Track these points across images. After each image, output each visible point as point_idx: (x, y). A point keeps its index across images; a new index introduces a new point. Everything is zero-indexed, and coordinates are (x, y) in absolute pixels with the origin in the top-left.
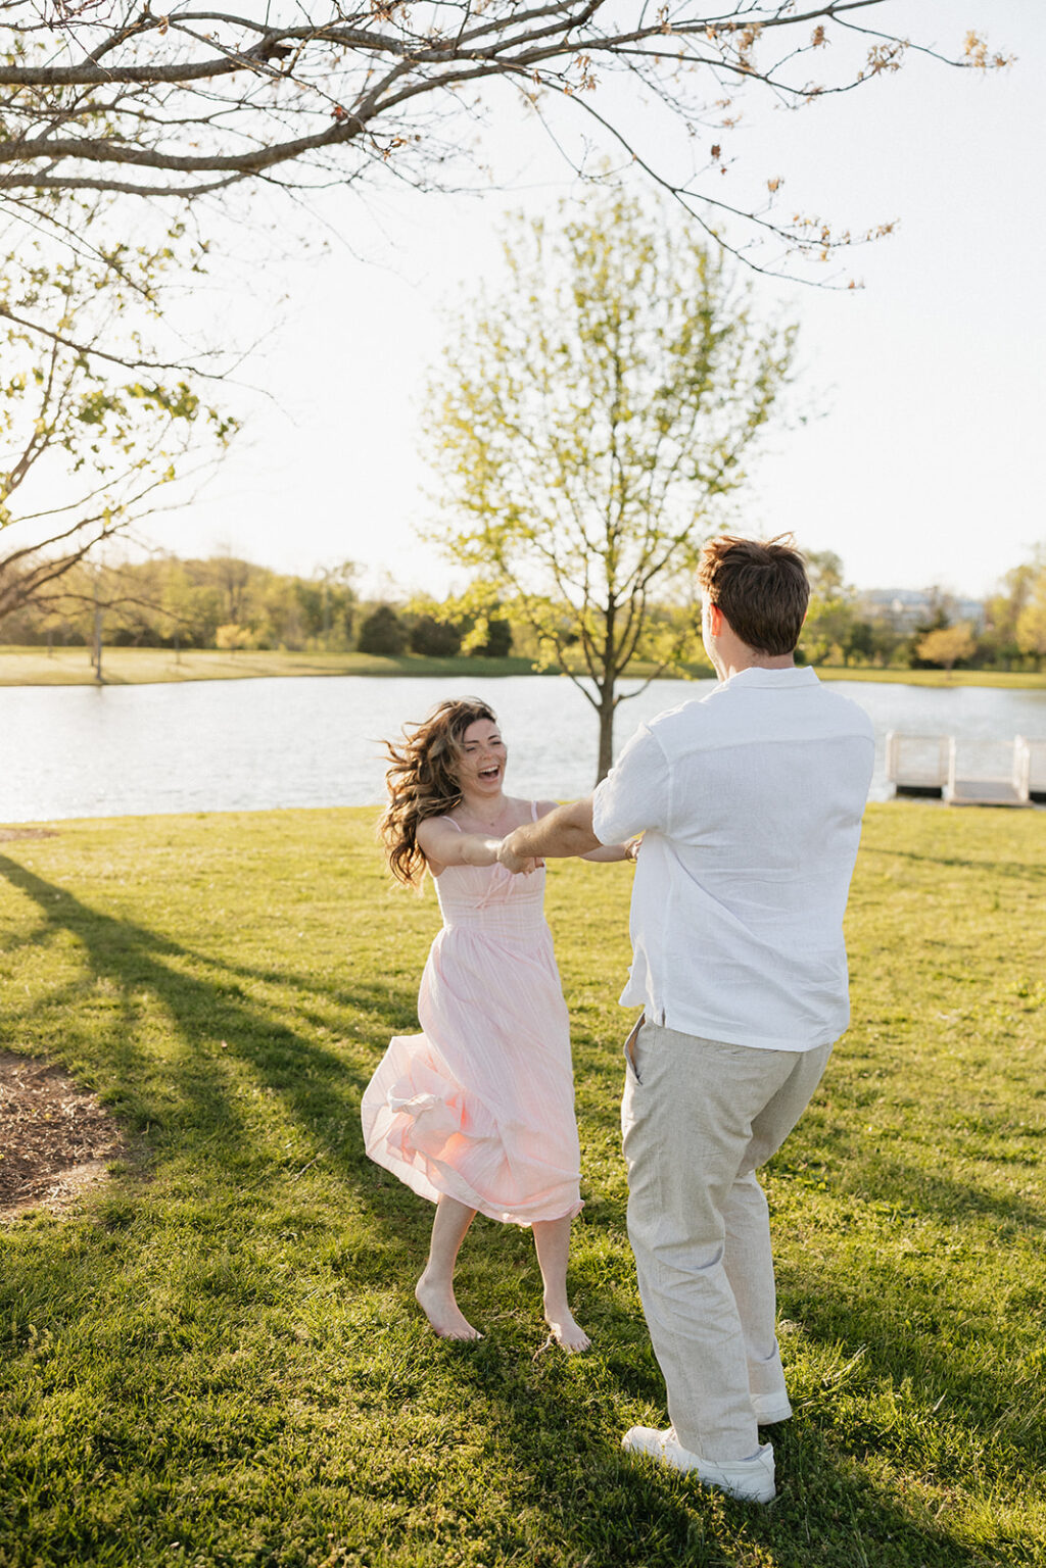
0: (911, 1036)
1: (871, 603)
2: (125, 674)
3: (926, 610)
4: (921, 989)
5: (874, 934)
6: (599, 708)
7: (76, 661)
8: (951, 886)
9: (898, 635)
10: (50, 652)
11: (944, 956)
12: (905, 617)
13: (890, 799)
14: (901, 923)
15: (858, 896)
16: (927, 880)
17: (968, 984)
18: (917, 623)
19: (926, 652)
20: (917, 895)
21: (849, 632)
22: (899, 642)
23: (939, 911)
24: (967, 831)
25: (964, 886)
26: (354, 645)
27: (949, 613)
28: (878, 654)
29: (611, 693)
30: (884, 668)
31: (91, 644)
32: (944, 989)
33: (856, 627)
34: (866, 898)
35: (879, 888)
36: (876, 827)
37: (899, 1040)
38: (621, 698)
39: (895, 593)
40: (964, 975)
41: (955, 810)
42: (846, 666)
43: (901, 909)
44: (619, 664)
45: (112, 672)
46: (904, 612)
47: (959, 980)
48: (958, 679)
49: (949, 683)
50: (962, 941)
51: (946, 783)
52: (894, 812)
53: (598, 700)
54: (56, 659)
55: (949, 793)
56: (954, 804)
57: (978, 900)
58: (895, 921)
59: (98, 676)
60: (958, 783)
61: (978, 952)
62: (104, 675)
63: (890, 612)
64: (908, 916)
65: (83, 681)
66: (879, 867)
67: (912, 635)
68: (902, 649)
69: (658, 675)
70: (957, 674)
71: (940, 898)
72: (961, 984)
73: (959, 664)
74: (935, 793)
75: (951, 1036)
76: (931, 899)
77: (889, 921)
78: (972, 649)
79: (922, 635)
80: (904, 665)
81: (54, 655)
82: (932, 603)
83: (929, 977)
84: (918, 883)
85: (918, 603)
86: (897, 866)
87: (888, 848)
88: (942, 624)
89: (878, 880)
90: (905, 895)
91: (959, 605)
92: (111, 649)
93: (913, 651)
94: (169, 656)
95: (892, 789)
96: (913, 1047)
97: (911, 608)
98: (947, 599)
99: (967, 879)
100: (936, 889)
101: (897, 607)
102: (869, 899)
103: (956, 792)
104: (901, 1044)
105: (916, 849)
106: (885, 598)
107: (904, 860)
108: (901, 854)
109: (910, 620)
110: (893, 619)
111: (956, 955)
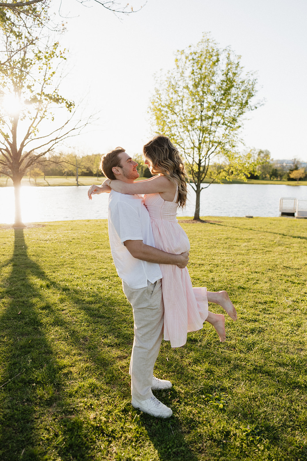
0: (274, 310)
1: (277, 163)
2: (84, 183)
3: (292, 165)
4: (280, 287)
5: (267, 263)
6: (196, 191)
7: (72, 180)
8: (294, 245)
9: (285, 172)
10: (66, 177)
11: (290, 273)
12: (287, 167)
13: (279, 216)
14: (277, 259)
15: (265, 248)
16: (287, 243)
17: (297, 284)
18: (289, 169)
19: (292, 176)
20: (283, 248)
21: (271, 171)
22: (285, 173)
23: (290, 254)
24: (301, 226)
25: (298, 245)
26: (143, 175)
27: (298, 166)
28: (279, 177)
29: (200, 187)
30: (280, 181)
31: (76, 176)
32: (288, 287)
33: (273, 170)
34: (267, 249)
35: (272, 246)
36: (274, 225)
37: (269, 312)
38: (202, 188)
39: (284, 161)
40: (296, 281)
41: (298, 219)
42: (270, 180)
43: (278, 253)
44: (202, 179)
45: (81, 182)
46: (286, 166)
47: (294, 283)
48: (301, 183)
49: (298, 184)
50: (296, 266)
51: (296, 212)
52: (280, 220)
53: (196, 189)
54: (68, 179)
55: (296, 215)
56: (297, 218)
57: (302, 250)
58: (275, 258)
59: (77, 183)
60: (298, 212)
61: (301, 271)
62: (79, 183)
63: (283, 166)
64: (279, 256)
65: (73, 185)
66: (273, 238)
67: (288, 172)
68: (286, 176)
69: (212, 182)
70: (299, 182)
71: (290, 249)
72: (294, 285)
73: (301, 179)
74: (292, 215)
75: (288, 310)
76: (288, 250)
77: (273, 258)
78: (304, 175)
79: (291, 172)
80: (286, 180)
81: (67, 178)
82: (294, 163)
83: (284, 281)
84: (284, 244)
85: (290, 163)
86: (278, 237)
87: (276, 232)
88: (296, 168)
89: (272, 243)
90: (280, 248)
91: (301, 164)
92: (81, 177)
93: (289, 176)
94: (96, 178)
95: (280, 213)
96: (274, 316)
97: (288, 165)
98: (298, 162)
99: (299, 243)
100: (289, 246)
101: (285, 164)
102: (268, 250)
103: (298, 214)
104: (269, 314)
105: (285, 232)
106: (282, 162)
107: (281, 236)
108: (280, 234)
109: (288, 168)
110: (283, 167)
111: (293, 273)
